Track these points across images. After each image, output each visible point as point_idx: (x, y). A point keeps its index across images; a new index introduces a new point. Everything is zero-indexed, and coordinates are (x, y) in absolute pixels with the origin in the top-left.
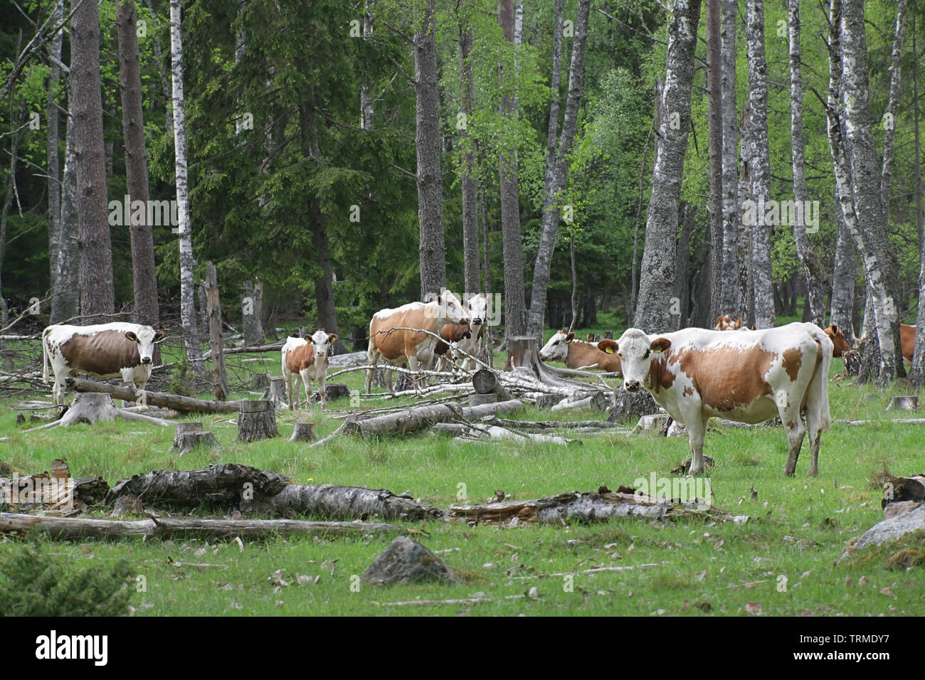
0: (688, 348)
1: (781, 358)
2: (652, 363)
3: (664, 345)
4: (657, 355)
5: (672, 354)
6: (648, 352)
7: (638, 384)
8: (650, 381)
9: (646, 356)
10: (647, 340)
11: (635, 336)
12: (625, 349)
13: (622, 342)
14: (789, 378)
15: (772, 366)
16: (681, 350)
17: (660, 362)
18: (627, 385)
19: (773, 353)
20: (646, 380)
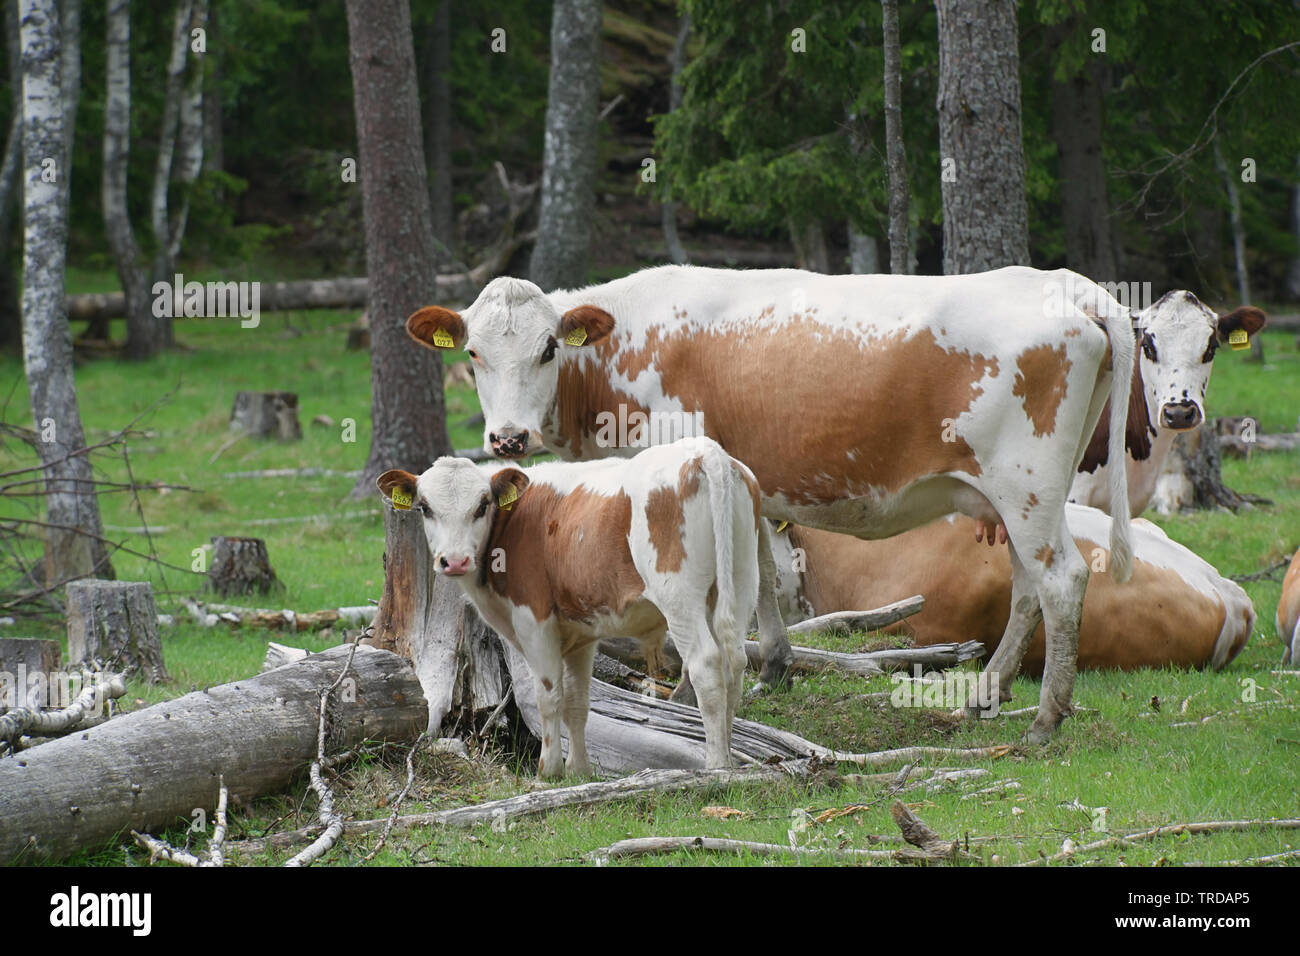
0: (674, 327)
1: (1009, 372)
2: (563, 374)
3: (593, 325)
4: (573, 350)
5: (624, 346)
6: (552, 344)
7: (523, 437)
8: (556, 427)
9: (548, 355)
10: (547, 311)
11: (513, 300)
12: (487, 337)
13: (478, 317)
14: (1030, 425)
15: (980, 392)
16: (652, 334)
17: (582, 366)
18: (493, 438)
19: (980, 359)
20: (547, 423)
